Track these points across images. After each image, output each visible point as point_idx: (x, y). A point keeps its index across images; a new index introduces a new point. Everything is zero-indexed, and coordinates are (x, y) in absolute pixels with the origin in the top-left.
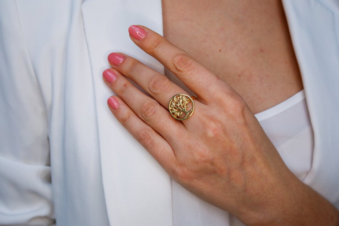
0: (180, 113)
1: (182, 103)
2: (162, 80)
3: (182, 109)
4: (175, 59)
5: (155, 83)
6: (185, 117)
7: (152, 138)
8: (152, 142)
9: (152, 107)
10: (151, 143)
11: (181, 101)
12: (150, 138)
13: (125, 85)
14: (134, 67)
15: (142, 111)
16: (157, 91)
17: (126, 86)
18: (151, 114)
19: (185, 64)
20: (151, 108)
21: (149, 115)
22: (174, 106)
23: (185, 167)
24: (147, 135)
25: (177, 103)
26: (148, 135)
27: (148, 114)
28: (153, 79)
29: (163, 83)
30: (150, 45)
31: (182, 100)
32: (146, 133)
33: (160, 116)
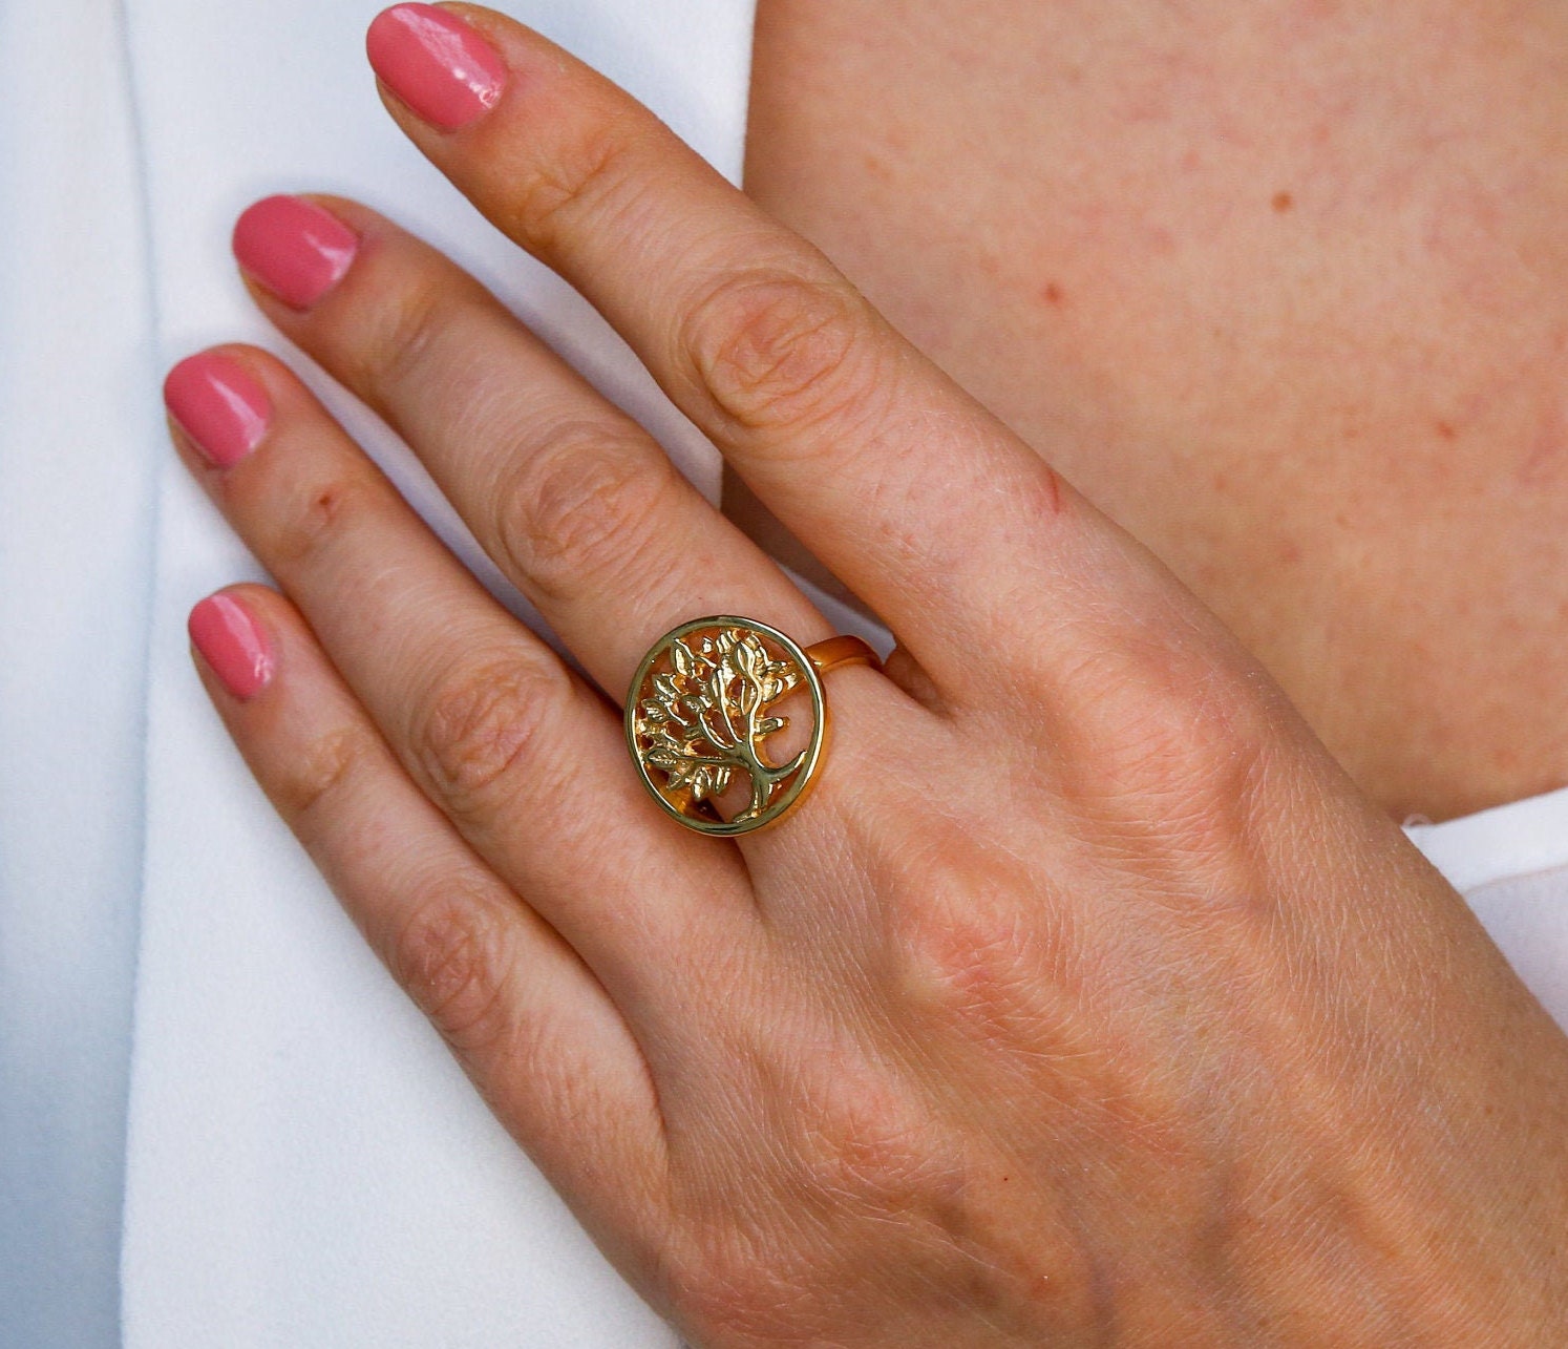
0: (714, 772)
1: (735, 689)
2: (610, 481)
3: (728, 739)
4: (710, 309)
5: (549, 497)
6: (748, 810)
7: (497, 972)
8: (496, 998)
9: (507, 709)
10: (485, 1013)
11: (727, 675)
12: (478, 968)
13: (325, 501)
14: (421, 342)
15: (427, 737)
16: (561, 569)
17: (334, 508)
18: (489, 769)
19: (780, 362)
20: (492, 721)
21: (478, 771)
22: (665, 710)
23: (734, 1232)
24: (463, 941)
25: (695, 693)
26: (470, 939)
27: (468, 767)
28: (544, 460)
29: (612, 500)
30: (533, 178)
31: (734, 666)
32: (455, 918)
33: (559, 787)
